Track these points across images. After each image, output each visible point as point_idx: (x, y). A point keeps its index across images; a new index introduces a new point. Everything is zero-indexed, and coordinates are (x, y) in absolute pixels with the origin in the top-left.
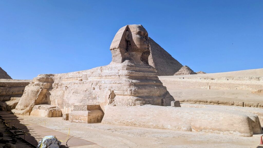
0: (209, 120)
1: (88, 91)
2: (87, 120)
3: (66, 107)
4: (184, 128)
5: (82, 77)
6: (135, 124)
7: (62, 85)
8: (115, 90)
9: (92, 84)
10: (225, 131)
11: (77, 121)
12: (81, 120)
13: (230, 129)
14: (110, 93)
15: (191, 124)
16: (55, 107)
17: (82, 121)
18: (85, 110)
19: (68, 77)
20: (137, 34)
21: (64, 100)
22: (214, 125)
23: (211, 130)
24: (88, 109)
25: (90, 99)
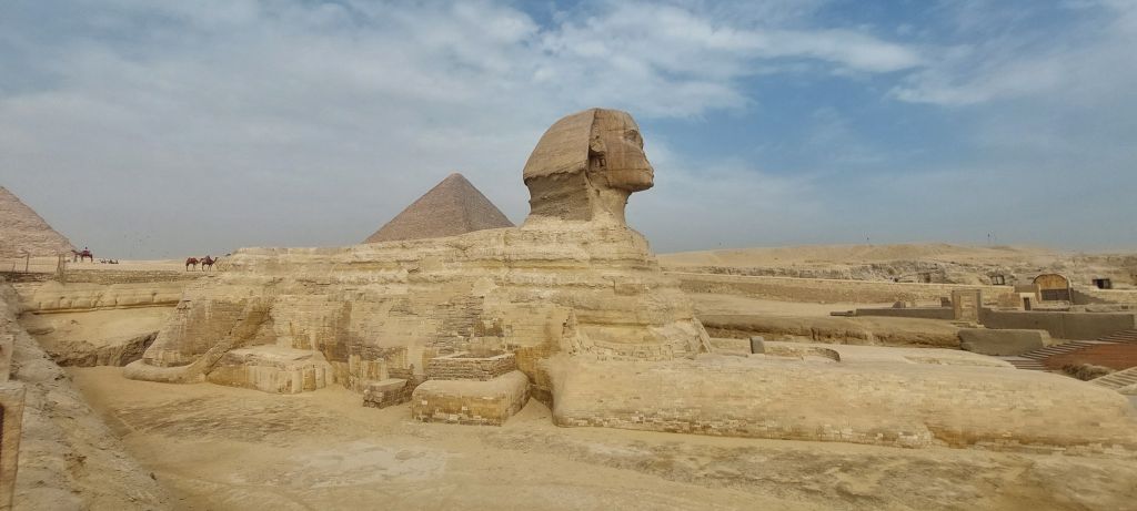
0: (998, 409)
1: (458, 306)
2: (497, 413)
3: (362, 359)
4: (909, 437)
5: (417, 261)
6: (705, 428)
8: (580, 306)
10: (1073, 444)
11: (453, 417)
12: (469, 413)
13: (1090, 439)
14: (566, 316)
15: (929, 421)
17: (477, 417)
21: (351, 335)
22: (1023, 424)
23: (1016, 443)
25: (472, 335)
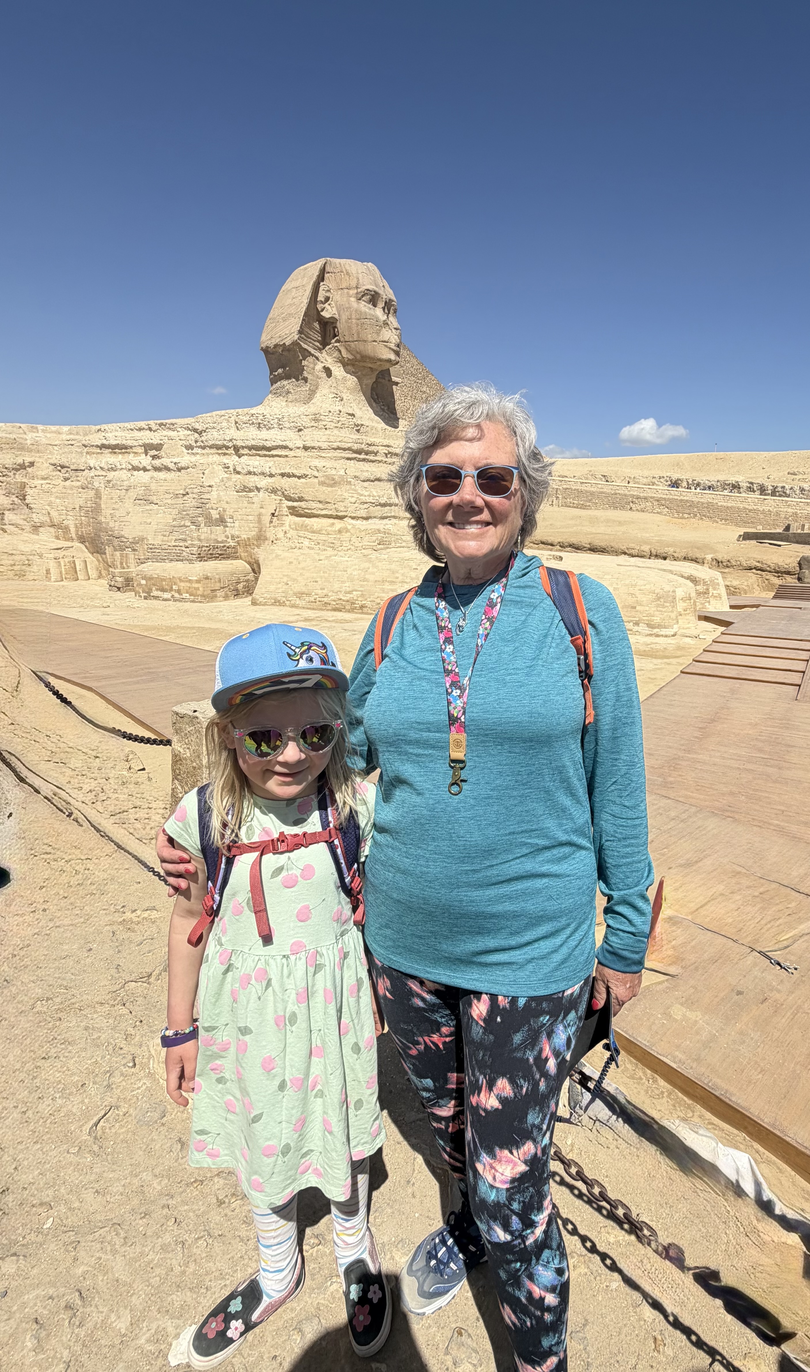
3: (115, 549)
8: (288, 497)
9: (204, 472)
11: (168, 595)
12: (179, 592)
14: (274, 506)
16: (71, 548)
17: (185, 595)
18: (191, 562)
21: (104, 525)
25: (202, 525)
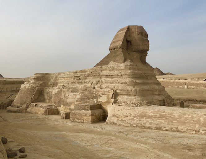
1: (88, 90)
2: (90, 120)
3: (64, 106)
5: (79, 76)
7: (58, 84)
8: (118, 90)
9: (92, 83)
11: (80, 121)
12: (83, 120)
14: (113, 92)
16: (52, 105)
18: (88, 110)
19: (65, 77)
20: (139, 35)
21: (62, 99)
24: (91, 109)
